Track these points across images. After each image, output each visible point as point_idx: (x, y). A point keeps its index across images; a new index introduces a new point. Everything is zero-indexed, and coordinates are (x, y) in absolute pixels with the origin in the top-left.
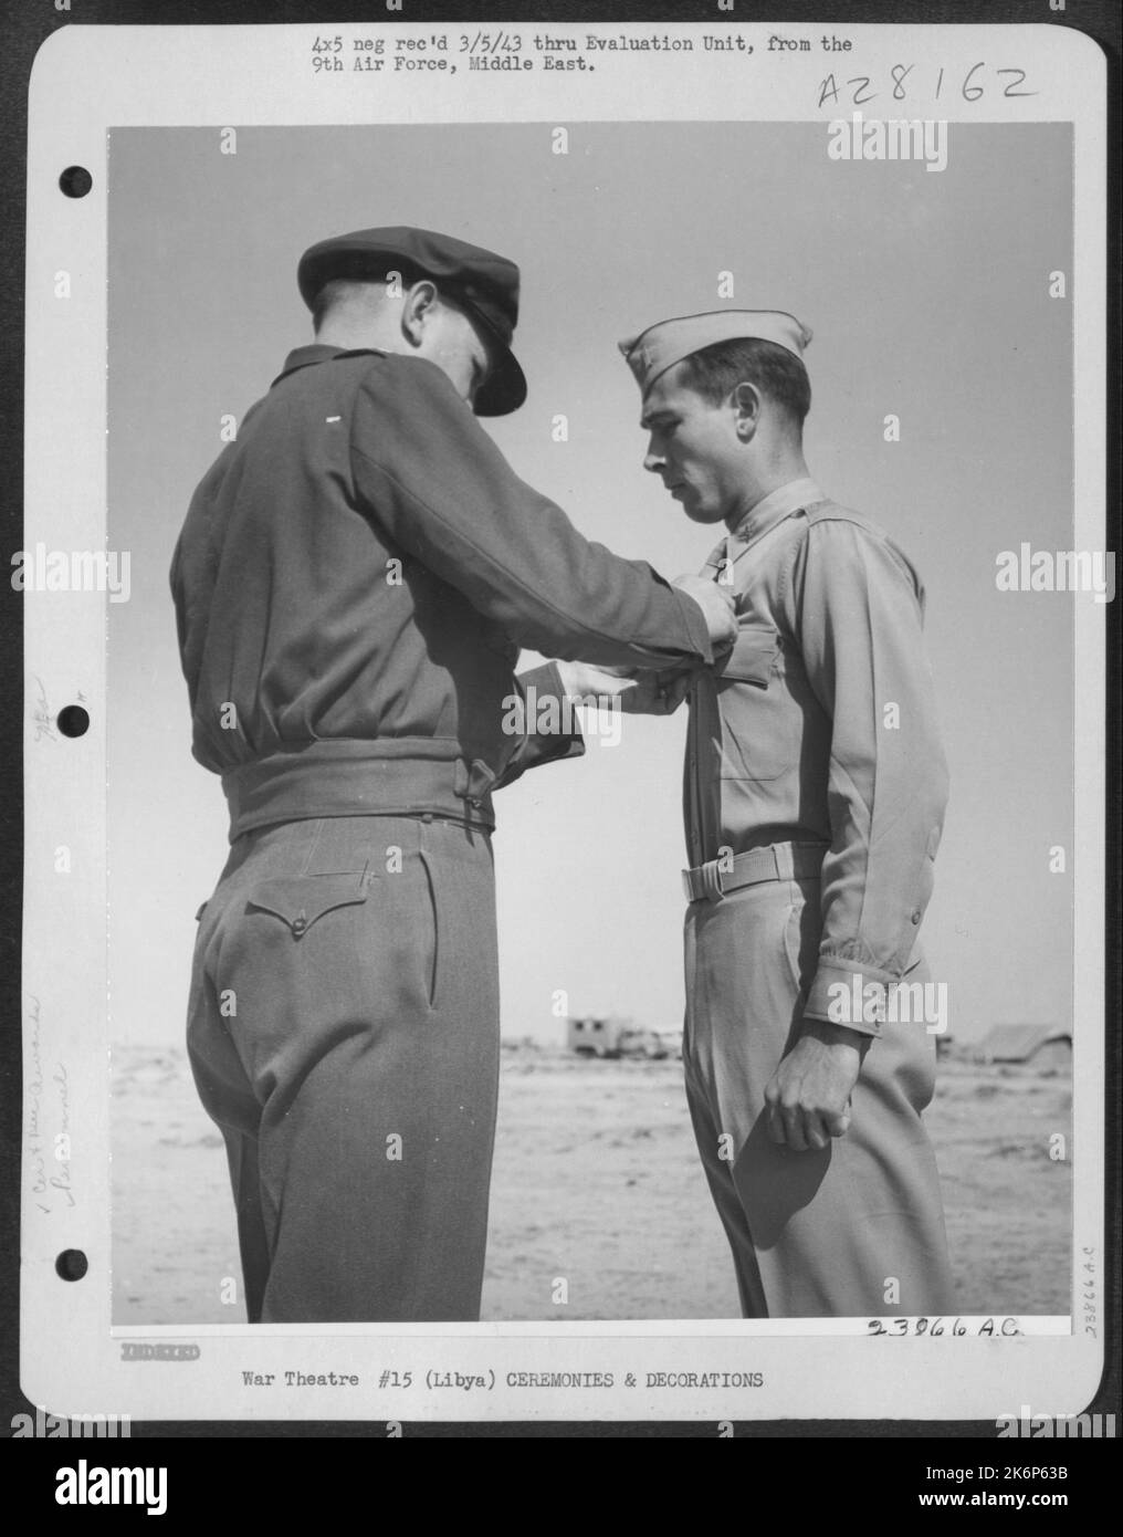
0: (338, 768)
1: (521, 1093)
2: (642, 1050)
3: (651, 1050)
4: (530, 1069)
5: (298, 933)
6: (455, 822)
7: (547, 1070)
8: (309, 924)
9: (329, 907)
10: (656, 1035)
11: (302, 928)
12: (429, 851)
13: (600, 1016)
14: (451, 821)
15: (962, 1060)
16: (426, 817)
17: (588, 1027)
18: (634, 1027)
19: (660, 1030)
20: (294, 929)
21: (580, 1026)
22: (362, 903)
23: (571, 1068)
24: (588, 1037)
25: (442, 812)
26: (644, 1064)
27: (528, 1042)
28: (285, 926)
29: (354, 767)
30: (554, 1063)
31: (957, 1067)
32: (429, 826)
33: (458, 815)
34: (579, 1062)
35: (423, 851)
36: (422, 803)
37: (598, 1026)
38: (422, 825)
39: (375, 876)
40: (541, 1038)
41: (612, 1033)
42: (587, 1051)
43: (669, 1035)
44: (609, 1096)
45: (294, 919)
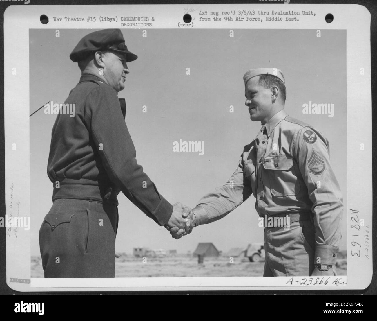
0: (70, 186)
1: (122, 267)
2: (150, 255)
3: (153, 255)
4: (124, 261)
5: (53, 229)
6: (99, 202)
7: (128, 261)
8: (55, 227)
9: (61, 222)
10: (154, 252)
11: (54, 228)
12: (90, 210)
13: (141, 247)
14: (98, 202)
15: (224, 257)
16: (91, 200)
17: (138, 250)
18: (149, 250)
19: (155, 250)
20: (52, 228)
21: (136, 250)
22: (69, 222)
23: (134, 260)
24: (138, 252)
25: (95, 199)
26: (151, 259)
27: (124, 254)
28: (50, 226)
29: (74, 186)
30: (130, 259)
31: (223, 259)
32: (91, 203)
33: (100, 200)
34: (136, 259)
35: (88, 210)
36: (90, 196)
37: (140, 250)
38: (89, 202)
39: (74, 215)
40: (127, 253)
41: (144, 251)
42: (138, 256)
43: (157, 252)
44: (142, 267)
45: (52, 225)
